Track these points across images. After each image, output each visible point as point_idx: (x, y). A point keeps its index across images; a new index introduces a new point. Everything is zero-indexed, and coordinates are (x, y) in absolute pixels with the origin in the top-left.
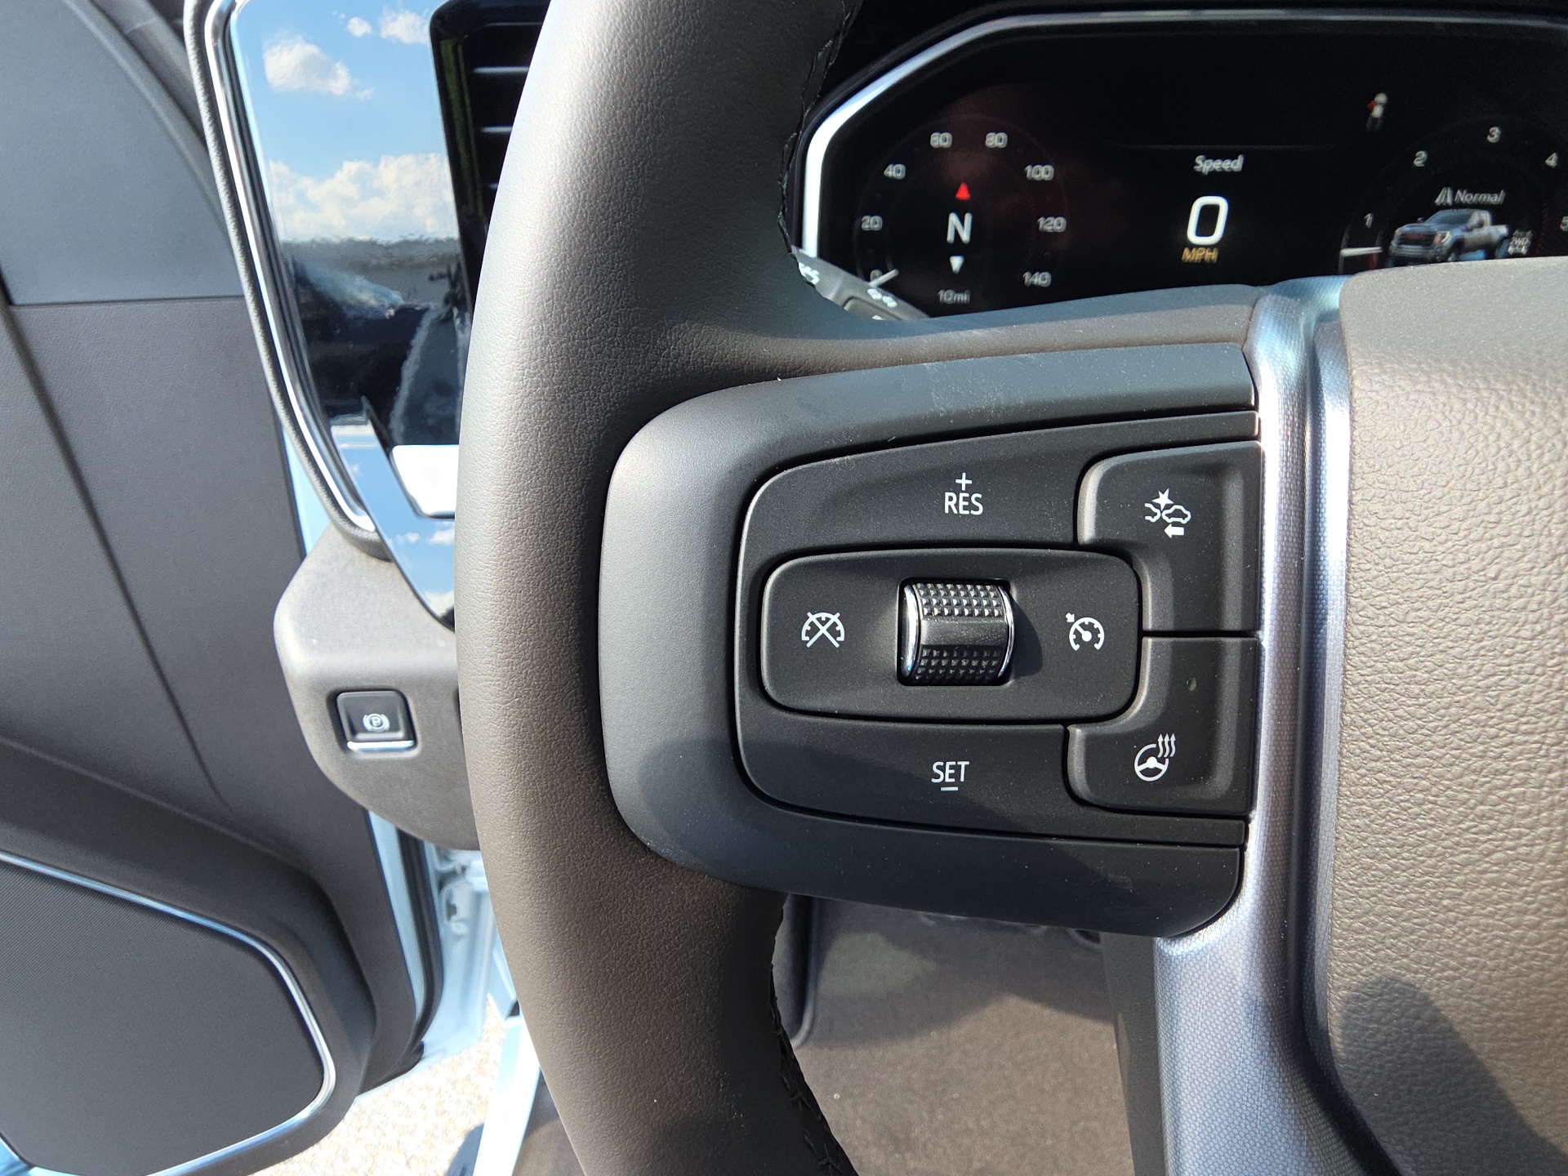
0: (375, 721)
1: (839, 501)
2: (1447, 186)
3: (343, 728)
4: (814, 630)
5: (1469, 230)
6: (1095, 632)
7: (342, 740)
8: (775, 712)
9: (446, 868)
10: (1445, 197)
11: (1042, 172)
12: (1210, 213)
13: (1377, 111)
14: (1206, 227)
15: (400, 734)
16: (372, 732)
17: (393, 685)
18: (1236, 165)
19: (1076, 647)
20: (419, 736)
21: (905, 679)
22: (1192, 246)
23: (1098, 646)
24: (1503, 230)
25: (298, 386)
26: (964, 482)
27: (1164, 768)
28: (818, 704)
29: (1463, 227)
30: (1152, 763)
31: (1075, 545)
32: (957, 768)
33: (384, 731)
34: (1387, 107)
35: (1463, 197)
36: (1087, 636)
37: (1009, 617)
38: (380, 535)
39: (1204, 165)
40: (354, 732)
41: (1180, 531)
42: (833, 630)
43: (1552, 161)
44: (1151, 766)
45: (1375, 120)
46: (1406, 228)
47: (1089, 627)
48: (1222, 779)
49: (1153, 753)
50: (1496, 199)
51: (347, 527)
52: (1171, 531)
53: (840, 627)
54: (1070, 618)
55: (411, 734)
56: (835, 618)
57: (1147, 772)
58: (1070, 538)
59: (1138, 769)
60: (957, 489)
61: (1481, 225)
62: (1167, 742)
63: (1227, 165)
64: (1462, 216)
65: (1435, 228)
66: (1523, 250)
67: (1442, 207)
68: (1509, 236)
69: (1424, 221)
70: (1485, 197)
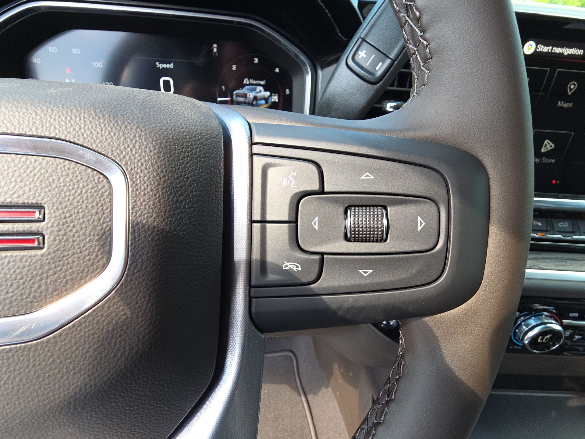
2: (246, 77)
5: (258, 93)
10: (246, 81)
11: (99, 64)
12: (167, 83)
13: (215, 50)
14: (167, 88)
18: (171, 66)
24: (268, 93)
29: (255, 92)
34: (218, 49)
35: (252, 81)
39: (160, 66)
43: (277, 70)
45: (215, 53)
46: (237, 92)
50: (263, 82)
61: (261, 91)
63: (168, 66)
64: (254, 88)
65: (246, 92)
66: (277, 100)
67: (246, 85)
68: (271, 96)
69: (242, 89)
70: (259, 82)
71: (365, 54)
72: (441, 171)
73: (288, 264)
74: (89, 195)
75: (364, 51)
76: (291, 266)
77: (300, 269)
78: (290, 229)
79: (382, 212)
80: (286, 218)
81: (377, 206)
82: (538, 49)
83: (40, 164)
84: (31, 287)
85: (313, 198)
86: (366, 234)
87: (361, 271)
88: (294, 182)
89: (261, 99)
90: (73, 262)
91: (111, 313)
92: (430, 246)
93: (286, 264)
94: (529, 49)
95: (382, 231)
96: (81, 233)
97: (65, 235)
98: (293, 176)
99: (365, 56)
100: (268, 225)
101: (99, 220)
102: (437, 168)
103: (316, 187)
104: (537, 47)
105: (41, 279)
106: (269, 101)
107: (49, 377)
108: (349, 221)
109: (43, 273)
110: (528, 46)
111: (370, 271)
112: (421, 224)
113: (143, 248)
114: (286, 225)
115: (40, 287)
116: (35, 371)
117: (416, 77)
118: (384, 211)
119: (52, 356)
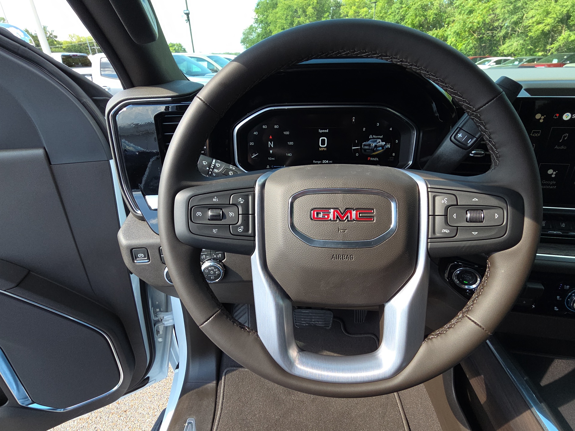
0: (141, 255)
1: (200, 200)
2: (371, 135)
3: (133, 257)
4: (198, 214)
5: (378, 143)
6: (233, 214)
7: (133, 260)
8: (193, 223)
9: (156, 319)
10: (371, 137)
11: (287, 133)
12: (323, 141)
13: (354, 120)
14: (323, 143)
15: (146, 258)
16: (140, 258)
17: (145, 247)
18: (327, 131)
19: (230, 216)
20: (150, 259)
21: (209, 220)
22: (321, 147)
23: (233, 216)
24: (384, 143)
25: (125, 184)
26: (215, 197)
27: (242, 230)
28: (198, 222)
29: (376, 143)
30: (240, 229)
31: (230, 204)
32: (216, 230)
33: (143, 258)
34: (355, 119)
35: (374, 136)
36: (232, 215)
37: (221, 213)
38: (143, 215)
39: (321, 131)
40: (136, 258)
41: (243, 202)
42: (200, 214)
43: (391, 129)
44: (240, 230)
45: (354, 122)
46: (364, 143)
47: (232, 214)
48: (250, 232)
49: (240, 228)
50: (381, 137)
51: (135, 213)
52: (241, 202)
53: (201, 214)
54: (230, 213)
55: (149, 258)
56: (200, 213)
57: (239, 231)
58: (229, 203)
59: (238, 230)
60: (215, 198)
61: (379, 142)
62: (242, 227)
63: (325, 131)
64: (376, 140)
65: (370, 143)
66: (389, 147)
67: (371, 139)
68: (386, 144)
69: (368, 142)
70: (379, 137)
71: (461, 135)
72: (504, 198)
73: (444, 230)
74: (386, 206)
75: (461, 134)
76: (446, 231)
77: (449, 232)
78: (445, 217)
79: (481, 212)
80: (443, 214)
81: (479, 210)
82: (574, 117)
83: (373, 197)
84: (371, 232)
85: (454, 207)
86: (475, 220)
87: (473, 233)
88: (446, 201)
89: (379, 147)
90: (382, 225)
91: (393, 241)
92: (500, 224)
93: (443, 230)
94: (567, 118)
95: (482, 218)
96: (384, 217)
97: (380, 217)
98: (446, 199)
99: (461, 136)
100: (436, 216)
101: (388, 213)
102: (503, 197)
103: (455, 203)
104: (572, 116)
105: (374, 230)
106: (385, 148)
107: (375, 259)
108: (469, 215)
109: (374, 228)
110: (566, 115)
111: (477, 233)
112: (497, 216)
113: (401, 222)
114: (444, 216)
115: (374, 232)
116: (372, 257)
117: (493, 162)
118: (482, 212)
119: (377, 252)
